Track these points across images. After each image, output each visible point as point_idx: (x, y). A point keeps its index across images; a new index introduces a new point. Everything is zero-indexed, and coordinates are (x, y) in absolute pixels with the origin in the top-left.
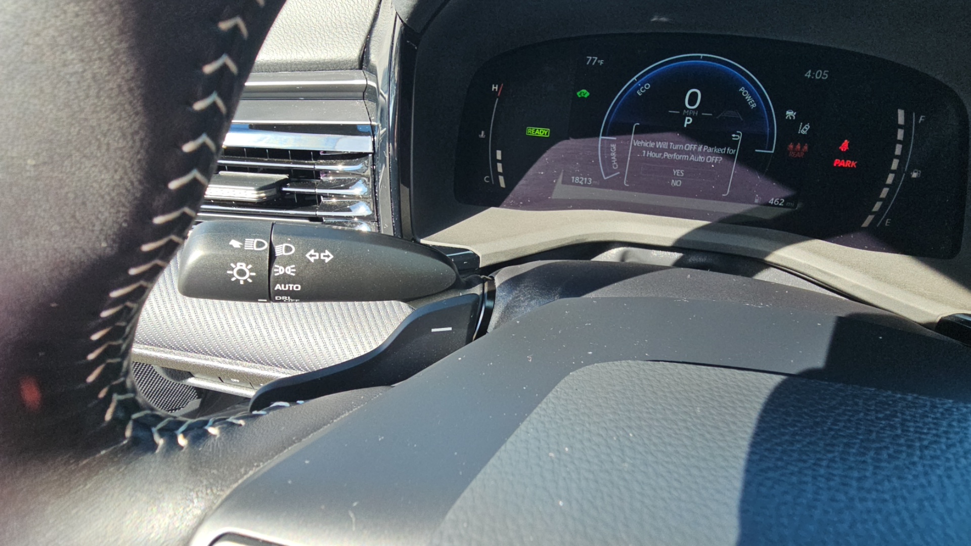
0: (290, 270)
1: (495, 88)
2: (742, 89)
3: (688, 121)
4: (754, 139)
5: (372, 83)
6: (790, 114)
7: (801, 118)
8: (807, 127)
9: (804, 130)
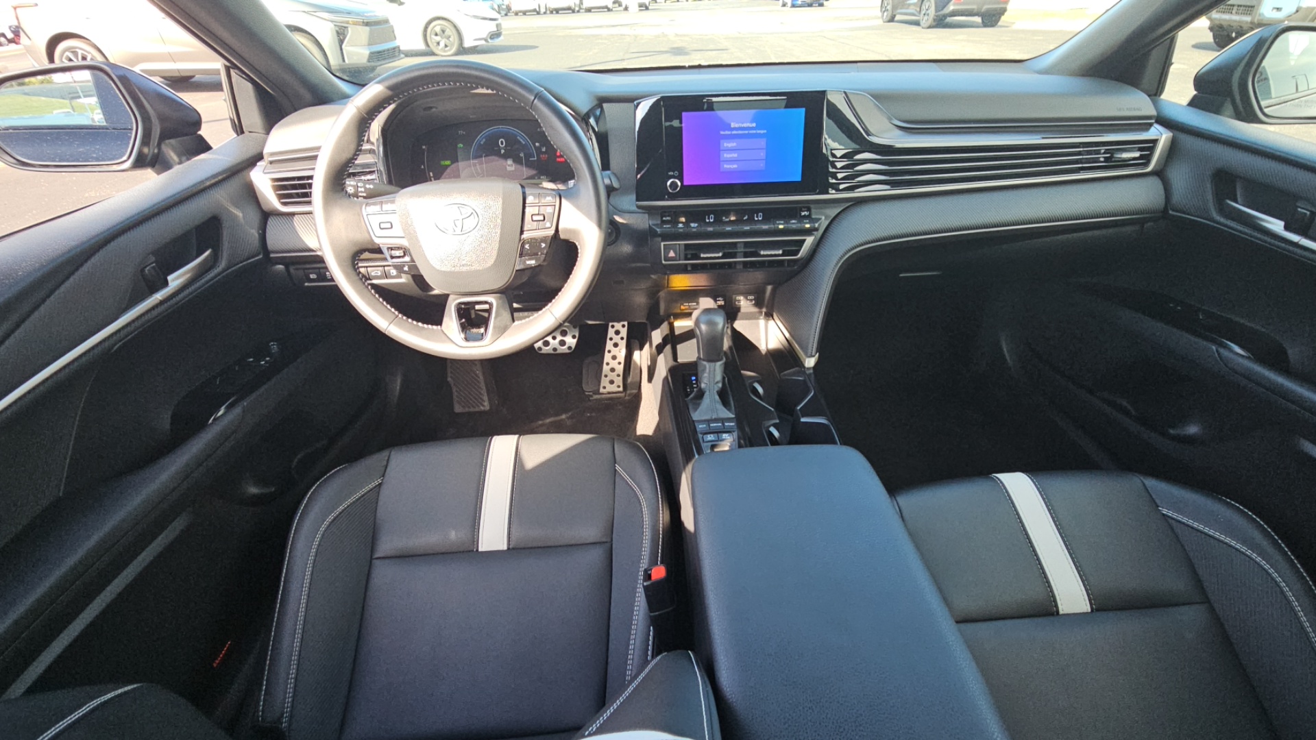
0: (363, 189)
1: (424, 147)
2: (518, 137)
3: (503, 151)
4: (528, 156)
5: (373, 148)
6: (537, 144)
7: (542, 145)
8: (544, 148)
9: (544, 149)
